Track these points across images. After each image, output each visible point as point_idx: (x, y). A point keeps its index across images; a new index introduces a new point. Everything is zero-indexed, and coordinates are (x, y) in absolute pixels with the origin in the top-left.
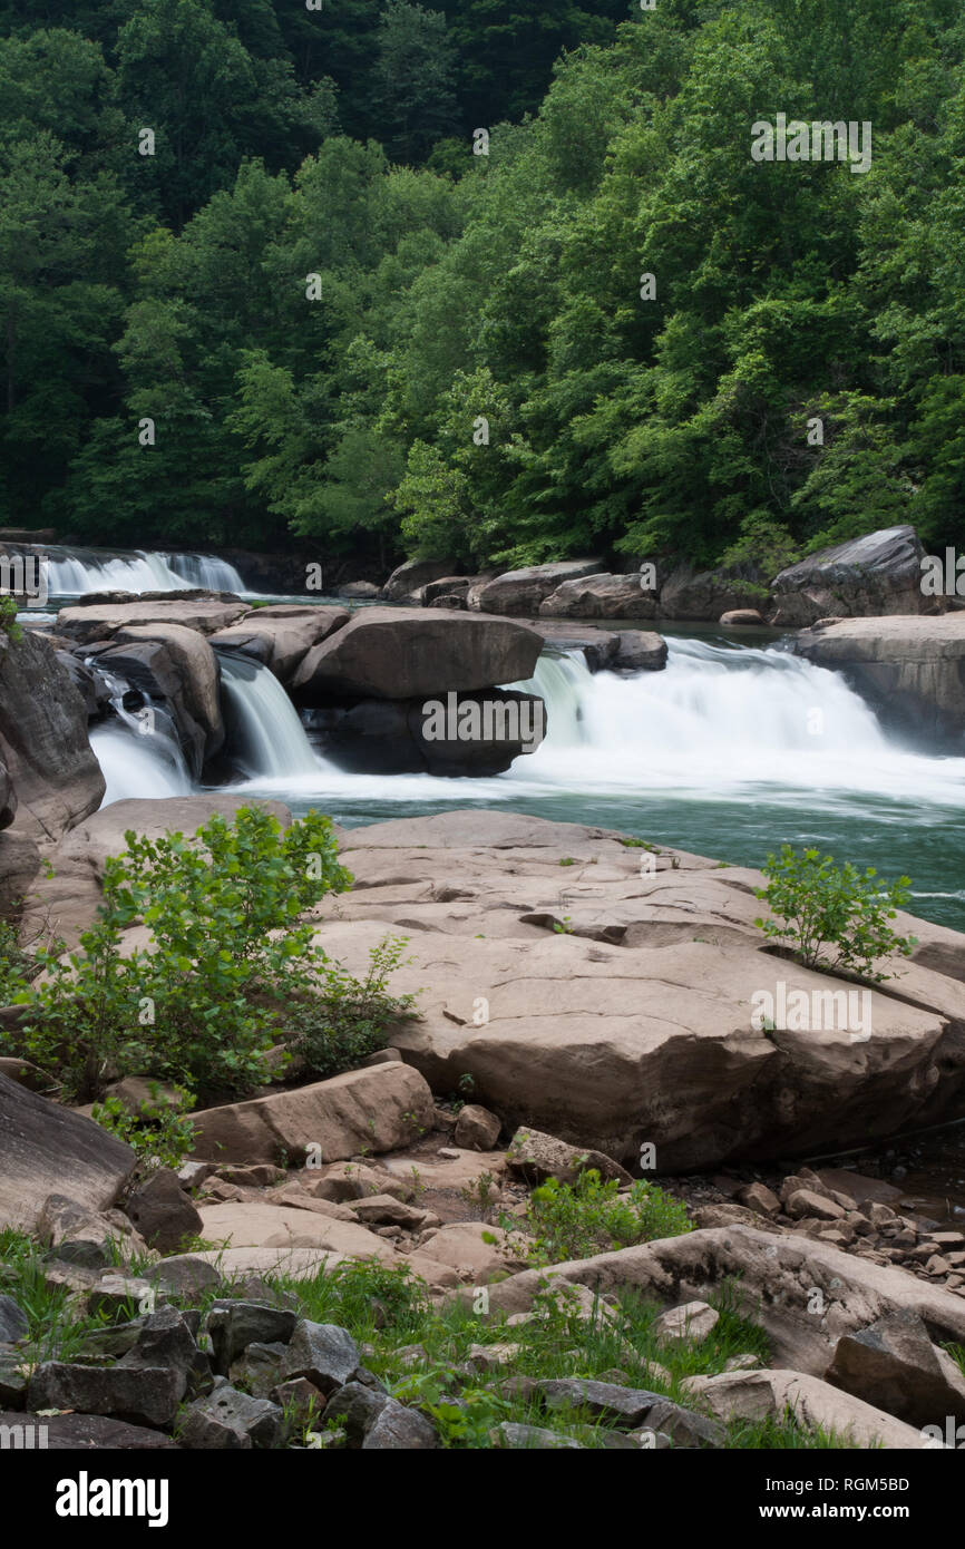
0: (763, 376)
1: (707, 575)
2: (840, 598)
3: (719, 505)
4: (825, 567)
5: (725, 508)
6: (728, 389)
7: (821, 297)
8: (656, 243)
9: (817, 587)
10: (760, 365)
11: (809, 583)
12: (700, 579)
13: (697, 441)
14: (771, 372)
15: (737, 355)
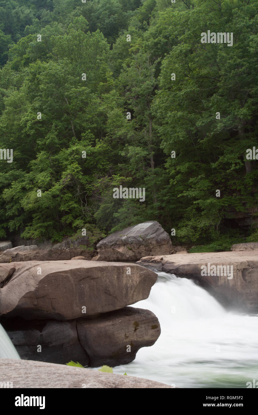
0: (77, 172)
1: (59, 244)
2: (131, 249)
3: (63, 219)
4: (124, 238)
5: (66, 220)
6: (66, 177)
7: (94, 145)
8: (31, 128)
9: (119, 246)
10: (77, 168)
11: (116, 244)
12: (57, 246)
13: (54, 196)
14: (81, 171)
15: (66, 165)
